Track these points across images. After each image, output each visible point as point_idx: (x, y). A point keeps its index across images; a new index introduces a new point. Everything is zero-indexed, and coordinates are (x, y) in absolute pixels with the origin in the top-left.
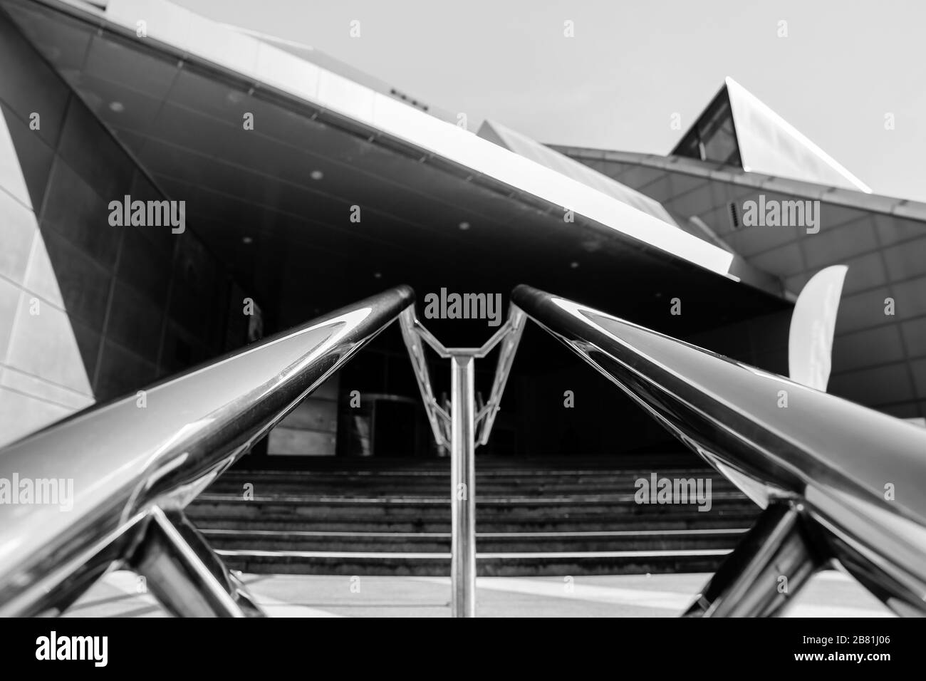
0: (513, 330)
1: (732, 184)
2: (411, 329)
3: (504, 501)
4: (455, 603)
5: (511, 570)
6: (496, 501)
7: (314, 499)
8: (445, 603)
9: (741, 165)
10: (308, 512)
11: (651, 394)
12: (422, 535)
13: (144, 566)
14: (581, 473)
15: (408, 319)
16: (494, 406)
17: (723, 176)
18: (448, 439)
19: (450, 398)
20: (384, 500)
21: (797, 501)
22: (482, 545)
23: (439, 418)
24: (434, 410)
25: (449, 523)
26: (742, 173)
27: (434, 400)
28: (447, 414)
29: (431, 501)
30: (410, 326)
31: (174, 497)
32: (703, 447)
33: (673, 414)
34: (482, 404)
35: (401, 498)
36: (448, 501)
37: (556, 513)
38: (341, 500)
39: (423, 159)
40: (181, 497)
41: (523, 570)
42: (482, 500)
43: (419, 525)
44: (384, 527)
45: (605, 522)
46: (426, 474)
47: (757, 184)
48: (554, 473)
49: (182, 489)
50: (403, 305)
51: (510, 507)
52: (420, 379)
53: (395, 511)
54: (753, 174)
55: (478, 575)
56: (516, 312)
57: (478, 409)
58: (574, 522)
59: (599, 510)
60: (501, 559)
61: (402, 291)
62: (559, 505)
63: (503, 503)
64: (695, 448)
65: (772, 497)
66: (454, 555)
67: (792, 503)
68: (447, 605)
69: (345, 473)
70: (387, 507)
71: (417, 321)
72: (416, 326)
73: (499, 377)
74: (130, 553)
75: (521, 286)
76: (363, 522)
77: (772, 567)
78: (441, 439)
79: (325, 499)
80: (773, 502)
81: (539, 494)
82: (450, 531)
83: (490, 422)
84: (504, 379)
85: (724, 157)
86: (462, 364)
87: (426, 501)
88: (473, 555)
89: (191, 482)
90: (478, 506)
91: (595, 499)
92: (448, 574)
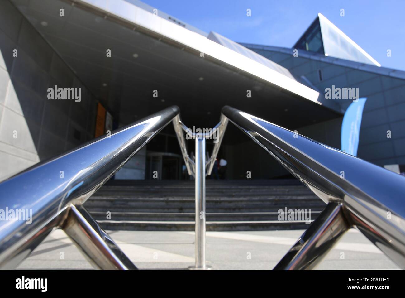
0: (222, 125)
1: (320, 61)
2: (178, 125)
3: (218, 199)
4: (197, 242)
5: (221, 228)
6: (214, 199)
7: (136, 198)
8: (192, 242)
9: (324, 53)
10: (133, 204)
11: (282, 155)
12: (182, 214)
13: (68, 229)
14: (251, 187)
15: (176, 120)
16: (214, 158)
17: (316, 58)
18: (194, 173)
19: (194, 155)
20: (166, 199)
21: (341, 202)
22: (208, 218)
23: (190, 163)
24: (188, 160)
25: (194, 208)
26: (325, 57)
27: (188, 156)
28: (193, 162)
29: (186, 199)
30: (177, 123)
31: (79, 200)
32: (303, 178)
33: (291, 164)
34: (208, 157)
35: (173, 198)
36: (194, 199)
37: (240, 204)
38: (147, 199)
39: (183, 49)
40: (82, 200)
41: (226, 228)
42: (208, 199)
43: (181, 210)
44: (166, 210)
45: (261, 208)
46: (184, 187)
47: (331, 62)
48: (240, 187)
49: (82, 196)
50: (175, 115)
51: (220, 202)
52: (182, 147)
53: (171, 203)
54: (329, 58)
55: (207, 231)
56: (224, 118)
57: (207, 160)
58: (248, 208)
59: (259, 203)
60: (216, 224)
61: (174, 108)
62: (241, 201)
63: (217, 200)
64: (299, 178)
65: (330, 200)
66: (197, 222)
67: (339, 202)
68: (193, 243)
69: (149, 187)
70: (167, 202)
71: (180, 122)
72: (180, 123)
73: (216, 146)
74: (62, 223)
75: (226, 106)
76: (156, 208)
77: (329, 228)
78: (191, 173)
79: (140, 199)
80: (330, 202)
81: (233, 196)
82: (195, 212)
83: (212, 165)
84: (218, 147)
85: (316, 49)
86: (200, 141)
87: (184, 199)
88: (205, 222)
89: (86, 193)
90: (207, 201)
91: (257, 198)
92: (194, 230)
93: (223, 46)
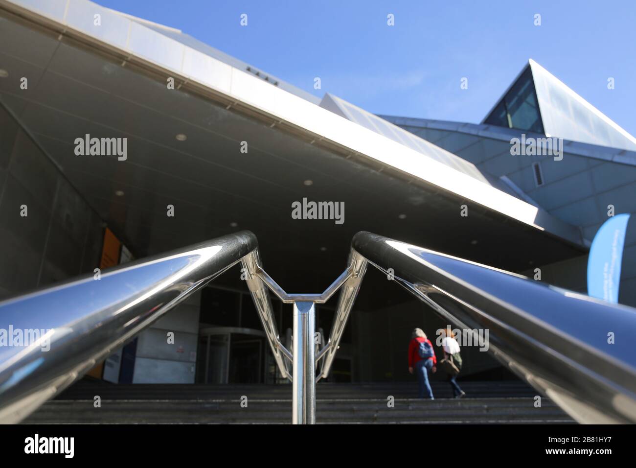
0: (353, 275)
2: (254, 274)
9: (543, 131)
14: (410, 400)
15: (250, 263)
16: (335, 344)
23: (282, 354)
24: (278, 348)
27: (278, 339)
28: (289, 351)
30: (253, 271)
34: (323, 344)
39: (273, 125)
52: (264, 318)
56: (357, 259)
69: (201, 401)
71: (259, 267)
72: (259, 271)
73: (340, 317)
75: (361, 232)
83: (330, 359)
84: (344, 319)
85: (528, 124)
86: (303, 311)
93: (348, 119)
